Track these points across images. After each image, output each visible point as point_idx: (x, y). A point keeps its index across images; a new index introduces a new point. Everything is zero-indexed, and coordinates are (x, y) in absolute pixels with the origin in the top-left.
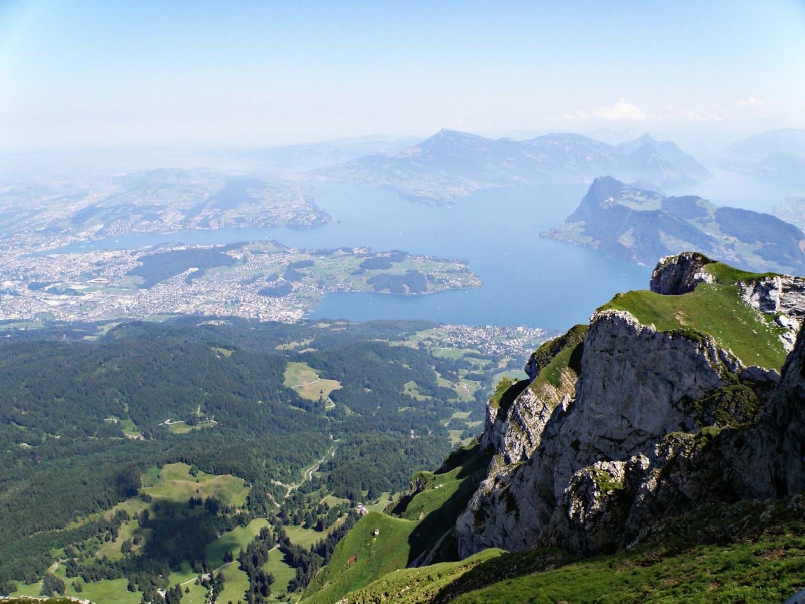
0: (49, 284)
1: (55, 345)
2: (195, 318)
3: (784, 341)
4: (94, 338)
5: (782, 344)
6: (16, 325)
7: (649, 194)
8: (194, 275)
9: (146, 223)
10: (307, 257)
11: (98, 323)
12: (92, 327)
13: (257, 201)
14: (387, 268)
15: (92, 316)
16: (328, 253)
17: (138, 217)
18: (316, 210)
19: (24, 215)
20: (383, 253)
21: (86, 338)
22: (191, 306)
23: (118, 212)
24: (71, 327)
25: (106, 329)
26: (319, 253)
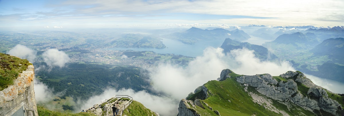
0: (105, 56)
1: (103, 69)
2: (133, 67)
3: (245, 89)
4: (111, 69)
5: (244, 90)
6: (97, 63)
7: (238, 42)
8: (135, 58)
9: (125, 45)
10: (159, 55)
11: (113, 65)
12: (111, 66)
13: (149, 42)
14: (178, 59)
15: (113, 63)
16: (164, 55)
17: (124, 44)
18: (163, 44)
19: (102, 41)
20: (177, 55)
21: (110, 68)
22: (133, 64)
23: (120, 42)
24: (107, 66)
25: (115, 67)
26: (162, 55)
